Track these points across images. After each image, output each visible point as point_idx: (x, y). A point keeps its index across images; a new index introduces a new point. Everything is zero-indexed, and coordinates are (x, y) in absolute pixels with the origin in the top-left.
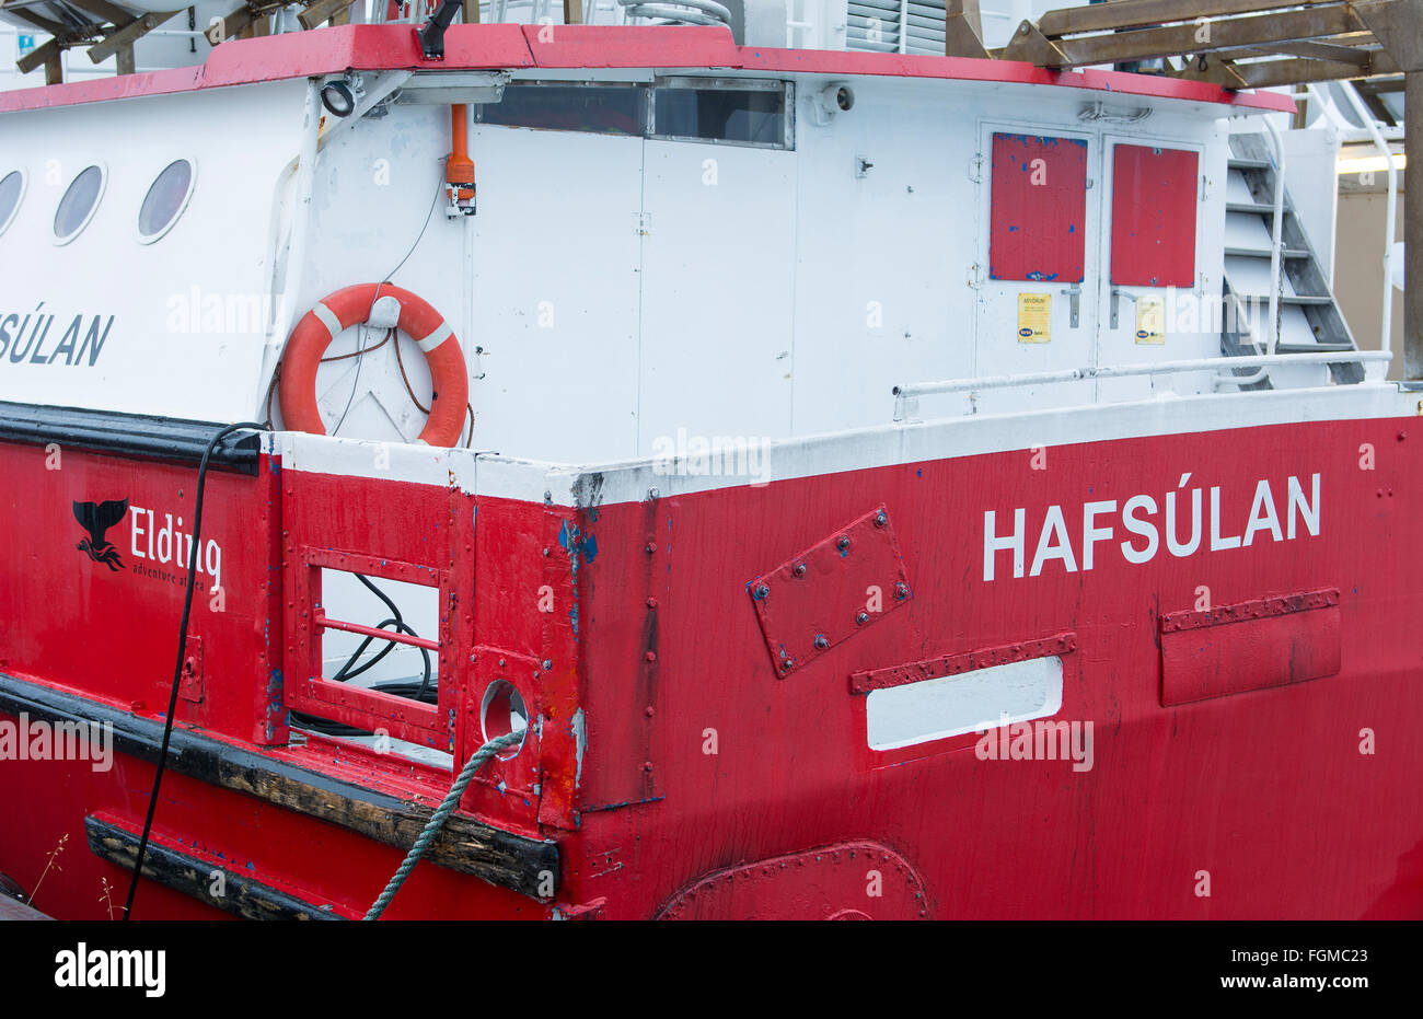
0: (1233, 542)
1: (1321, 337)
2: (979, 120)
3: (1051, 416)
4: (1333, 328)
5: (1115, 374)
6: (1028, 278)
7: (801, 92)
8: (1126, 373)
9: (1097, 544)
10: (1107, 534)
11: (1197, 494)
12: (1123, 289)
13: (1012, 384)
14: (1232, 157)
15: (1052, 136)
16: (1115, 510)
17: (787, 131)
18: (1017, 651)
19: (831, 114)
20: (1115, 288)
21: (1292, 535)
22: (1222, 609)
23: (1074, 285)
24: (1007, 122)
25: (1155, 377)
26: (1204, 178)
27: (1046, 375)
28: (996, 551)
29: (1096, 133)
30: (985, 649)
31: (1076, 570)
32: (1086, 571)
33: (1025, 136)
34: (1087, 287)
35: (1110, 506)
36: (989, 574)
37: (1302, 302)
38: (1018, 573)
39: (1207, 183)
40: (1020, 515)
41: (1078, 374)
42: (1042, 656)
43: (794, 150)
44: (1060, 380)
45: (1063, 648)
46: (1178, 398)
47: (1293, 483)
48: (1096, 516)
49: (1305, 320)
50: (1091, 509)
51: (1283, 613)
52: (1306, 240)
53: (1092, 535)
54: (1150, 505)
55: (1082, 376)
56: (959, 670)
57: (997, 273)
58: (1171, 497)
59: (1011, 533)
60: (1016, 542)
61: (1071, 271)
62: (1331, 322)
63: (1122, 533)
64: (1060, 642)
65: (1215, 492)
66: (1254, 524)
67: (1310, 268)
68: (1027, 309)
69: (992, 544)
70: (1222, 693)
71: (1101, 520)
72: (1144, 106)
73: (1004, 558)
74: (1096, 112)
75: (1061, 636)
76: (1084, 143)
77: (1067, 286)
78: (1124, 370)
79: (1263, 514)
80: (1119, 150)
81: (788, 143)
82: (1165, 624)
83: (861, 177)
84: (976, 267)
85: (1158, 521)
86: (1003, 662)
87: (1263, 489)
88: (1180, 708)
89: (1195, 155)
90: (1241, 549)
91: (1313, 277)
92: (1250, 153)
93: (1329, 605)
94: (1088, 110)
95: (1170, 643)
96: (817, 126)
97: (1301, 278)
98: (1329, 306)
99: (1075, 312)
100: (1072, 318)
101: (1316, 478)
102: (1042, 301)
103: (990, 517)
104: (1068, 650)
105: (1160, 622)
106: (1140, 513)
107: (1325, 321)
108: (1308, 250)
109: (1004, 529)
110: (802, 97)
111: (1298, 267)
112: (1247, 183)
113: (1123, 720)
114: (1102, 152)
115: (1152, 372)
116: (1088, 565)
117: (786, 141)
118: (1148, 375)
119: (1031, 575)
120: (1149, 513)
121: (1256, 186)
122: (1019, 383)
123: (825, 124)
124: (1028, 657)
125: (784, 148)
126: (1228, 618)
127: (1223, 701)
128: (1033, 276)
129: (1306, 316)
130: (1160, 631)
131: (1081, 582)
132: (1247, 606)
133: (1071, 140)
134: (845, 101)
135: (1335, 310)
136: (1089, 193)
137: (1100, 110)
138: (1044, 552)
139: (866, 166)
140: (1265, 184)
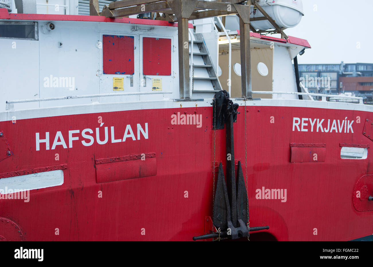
0: (119, 141)
1: (215, 88)
2: (98, 31)
3: (57, 108)
4: (218, 86)
5: (79, 98)
6: (116, 73)
7: (40, 25)
8: (82, 97)
9: (73, 141)
10: (77, 138)
11: (106, 129)
12: (147, 76)
13: (44, 100)
14: (195, 40)
15: (123, 35)
16: (79, 132)
17: (36, 35)
18: (47, 169)
19: (49, 31)
20: (145, 76)
21: (139, 138)
22: (115, 158)
23: (131, 75)
24: (108, 32)
25: (92, 98)
26: (174, 46)
27: (55, 98)
28: (40, 143)
29: (137, 34)
30: (37, 168)
31: (67, 148)
32: (70, 148)
33: (113, 35)
34: (135, 76)
35: (78, 131)
36: (38, 149)
37: (211, 79)
38: (48, 148)
39: (175, 47)
40: (47, 134)
41: (66, 97)
42: (56, 170)
43: (38, 40)
44: (61, 99)
45: (63, 168)
46: (99, 104)
47: (139, 126)
48: (73, 134)
49: (211, 84)
50: (71, 132)
51: (136, 159)
52: (211, 62)
53: (71, 139)
54: (91, 131)
55: (67, 98)
56: (28, 173)
57: (106, 72)
58: (97, 129)
59: (45, 138)
60: (47, 141)
61: (130, 71)
62: (217, 84)
63: (81, 138)
64: (62, 166)
65: (112, 128)
66: (126, 136)
67: (212, 70)
68: (116, 82)
69: (38, 141)
70: (117, 180)
71: (74, 135)
72: (152, 27)
73: (43, 145)
74: (135, 29)
75: (62, 165)
76: (133, 37)
77: (129, 76)
78: (81, 97)
79: (129, 133)
80: (144, 39)
81: (36, 38)
82: (96, 162)
83: (60, 47)
84: (99, 71)
85: (94, 135)
86: (43, 171)
87: (129, 127)
88: (103, 184)
89: (170, 40)
90: (122, 142)
91: (213, 72)
92: (199, 39)
93: (152, 157)
94: (134, 29)
95: (98, 167)
96: (44, 34)
97: (210, 72)
98: (216, 80)
99: (132, 82)
100: (131, 84)
101: (146, 124)
102: (121, 80)
103: (37, 135)
104: (64, 168)
105: (95, 161)
106: (87, 133)
107: (216, 84)
108: (212, 65)
109: (43, 137)
110: (40, 26)
111: (209, 69)
112: (198, 47)
113: (84, 186)
114: (139, 39)
115: (91, 97)
116: (71, 146)
117: (36, 37)
118: (90, 98)
119: (52, 149)
120: (90, 133)
121: (200, 48)
122: (47, 100)
123: (47, 33)
124: (51, 170)
125: (35, 40)
126: (118, 160)
127: (117, 182)
128: (117, 73)
129: (212, 83)
130: (95, 164)
131: (69, 151)
132: (124, 157)
133: (129, 37)
134: (52, 27)
135: (218, 81)
136: (135, 50)
137: (136, 28)
138: (56, 143)
139: (61, 44)
140: (202, 47)
